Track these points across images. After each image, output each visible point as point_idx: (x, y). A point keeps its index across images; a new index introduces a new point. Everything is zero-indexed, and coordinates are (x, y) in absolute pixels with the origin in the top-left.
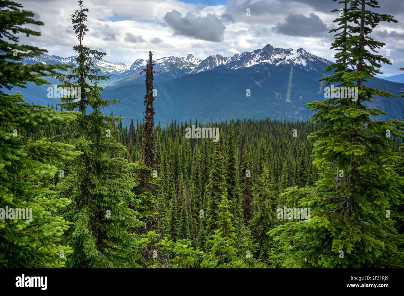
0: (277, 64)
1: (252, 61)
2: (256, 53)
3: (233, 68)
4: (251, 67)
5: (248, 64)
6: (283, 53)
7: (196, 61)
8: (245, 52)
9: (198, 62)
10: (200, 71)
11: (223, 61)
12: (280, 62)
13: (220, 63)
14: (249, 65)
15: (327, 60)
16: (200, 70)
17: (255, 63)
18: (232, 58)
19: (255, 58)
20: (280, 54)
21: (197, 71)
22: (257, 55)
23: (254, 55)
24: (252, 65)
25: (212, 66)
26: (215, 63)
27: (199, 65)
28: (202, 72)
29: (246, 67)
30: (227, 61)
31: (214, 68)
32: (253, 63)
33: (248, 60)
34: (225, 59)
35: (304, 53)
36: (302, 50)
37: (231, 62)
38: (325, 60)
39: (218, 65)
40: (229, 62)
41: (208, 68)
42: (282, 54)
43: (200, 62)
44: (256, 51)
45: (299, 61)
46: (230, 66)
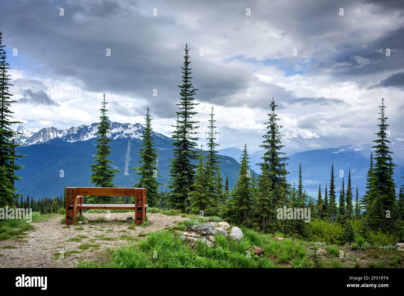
0: (115, 138)
1: (89, 134)
2: (93, 127)
3: (68, 141)
4: (88, 140)
5: (85, 137)
6: (121, 127)
7: (28, 133)
8: (82, 126)
9: (29, 134)
10: (32, 144)
11: (58, 134)
12: (118, 136)
13: (55, 136)
14: (86, 139)
15: (162, 135)
16: (31, 142)
17: (93, 136)
18: (68, 131)
19: (92, 131)
20: (118, 128)
21: (28, 144)
22: (94, 128)
23: (91, 128)
24: (89, 138)
25: (46, 138)
26: (49, 136)
27: (30, 138)
28: (33, 145)
29: (83, 140)
30: (62, 134)
31: (48, 141)
32: (91, 136)
33: (84, 134)
34: (61, 132)
35: (141, 128)
36: (139, 125)
37: (67, 135)
38: (160, 134)
39: (52, 138)
40: (65, 135)
41: (41, 140)
42: (119, 128)
43: (32, 134)
44: (94, 125)
45: (137, 135)
46: (66, 139)
